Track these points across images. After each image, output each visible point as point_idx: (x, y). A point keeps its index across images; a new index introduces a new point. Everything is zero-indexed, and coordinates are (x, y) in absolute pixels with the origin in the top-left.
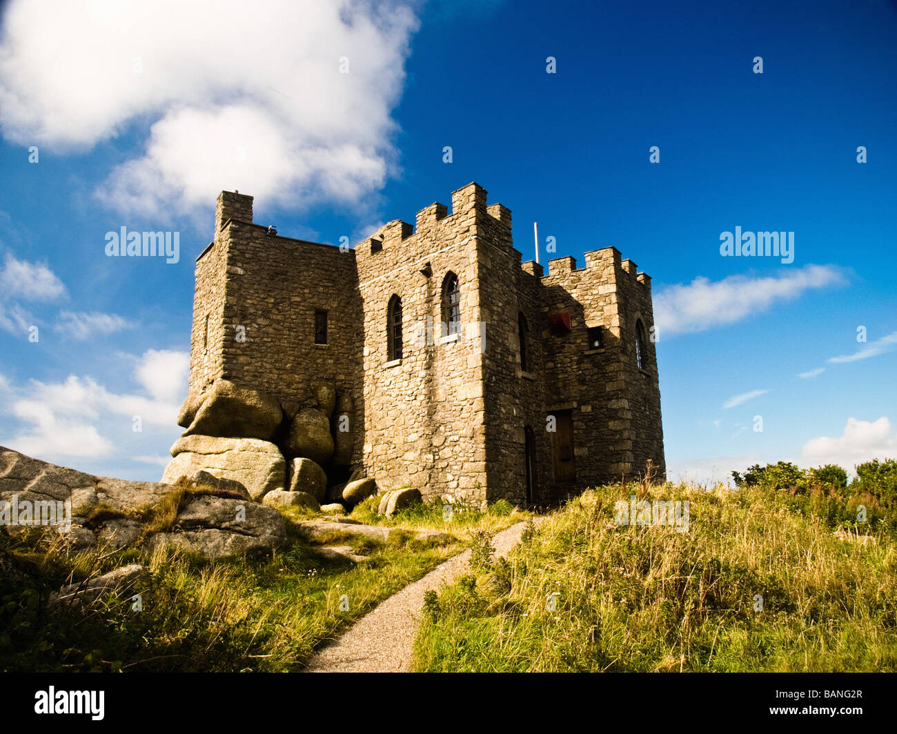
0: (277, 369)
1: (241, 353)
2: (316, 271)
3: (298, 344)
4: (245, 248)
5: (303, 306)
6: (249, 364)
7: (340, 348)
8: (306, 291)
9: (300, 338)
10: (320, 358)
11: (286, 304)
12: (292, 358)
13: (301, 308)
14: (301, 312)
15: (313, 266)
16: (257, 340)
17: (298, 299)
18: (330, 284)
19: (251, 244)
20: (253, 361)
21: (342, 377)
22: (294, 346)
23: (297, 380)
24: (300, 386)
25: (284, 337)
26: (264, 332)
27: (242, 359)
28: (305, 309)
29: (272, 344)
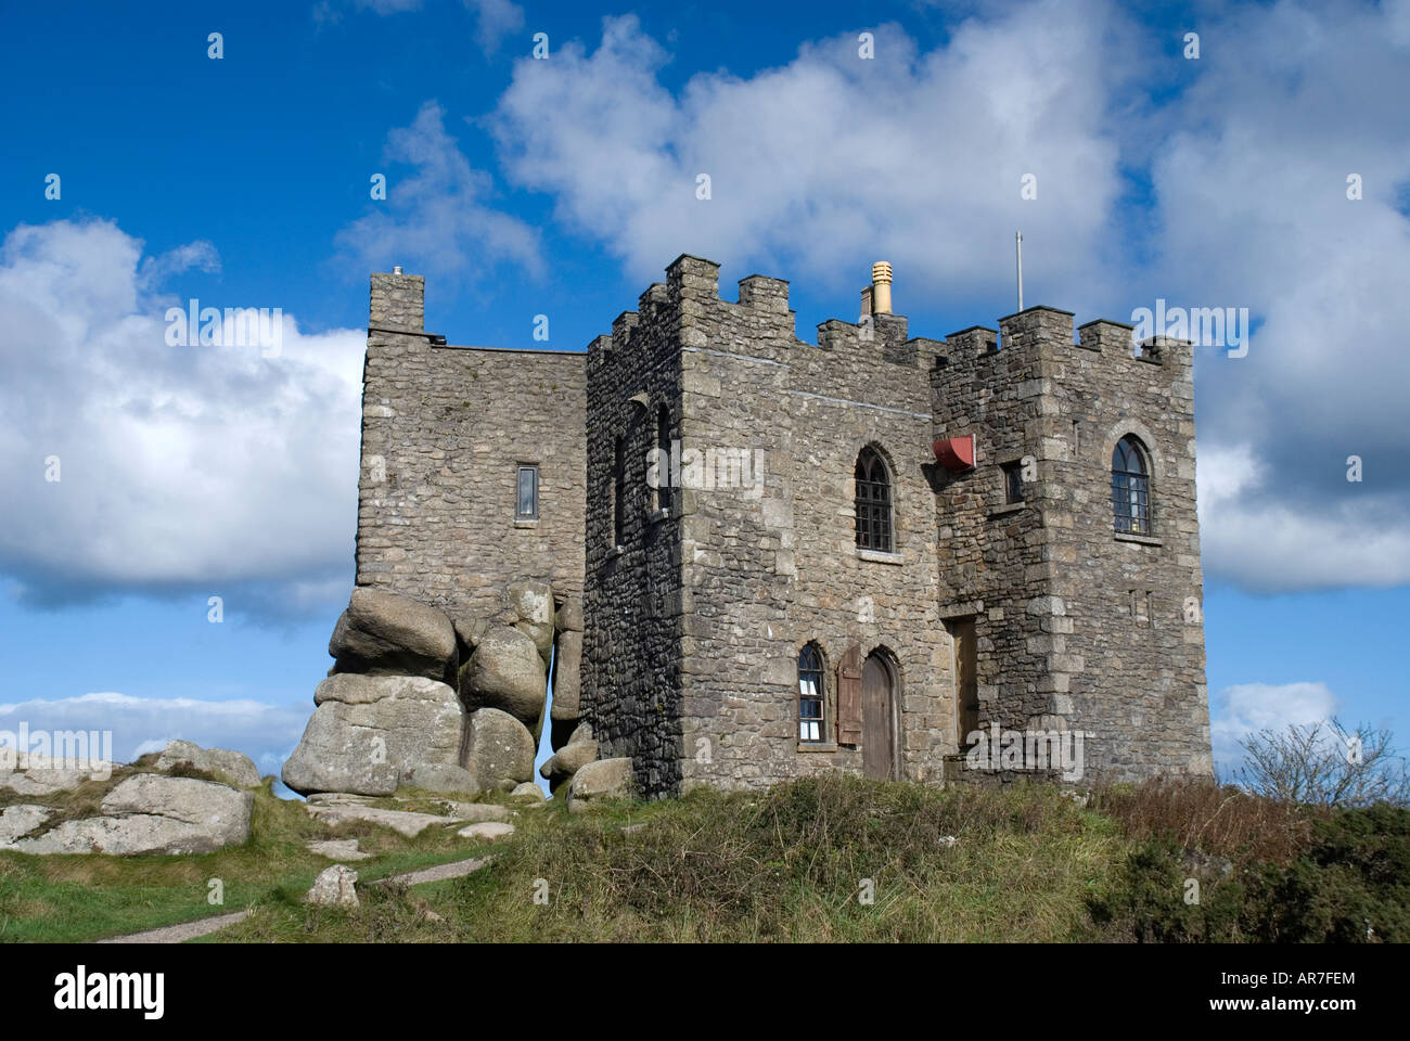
0: (450, 566)
1: (389, 544)
2: (518, 397)
3: (485, 522)
4: (393, 372)
5: (494, 459)
6: (402, 561)
7: (559, 524)
8: (500, 433)
9: (490, 512)
10: (522, 542)
11: (464, 458)
12: (474, 547)
13: (492, 462)
14: (491, 470)
15: (512, 390)
16: (416, 521)
17: (485, 448)
18: (541, 418)
19: (404, 365)
20: (410, 554)
21: (563, 572)
22: (480, 525)
23: (485, 582)
24: (490, 591)
25: (463, 512)
26: (427, 508)
27: (391, 553)
28: (498, 463)
29: (441, 525)
